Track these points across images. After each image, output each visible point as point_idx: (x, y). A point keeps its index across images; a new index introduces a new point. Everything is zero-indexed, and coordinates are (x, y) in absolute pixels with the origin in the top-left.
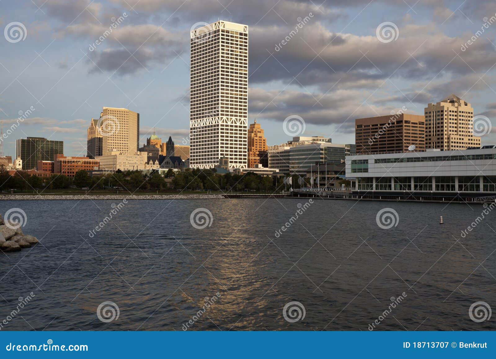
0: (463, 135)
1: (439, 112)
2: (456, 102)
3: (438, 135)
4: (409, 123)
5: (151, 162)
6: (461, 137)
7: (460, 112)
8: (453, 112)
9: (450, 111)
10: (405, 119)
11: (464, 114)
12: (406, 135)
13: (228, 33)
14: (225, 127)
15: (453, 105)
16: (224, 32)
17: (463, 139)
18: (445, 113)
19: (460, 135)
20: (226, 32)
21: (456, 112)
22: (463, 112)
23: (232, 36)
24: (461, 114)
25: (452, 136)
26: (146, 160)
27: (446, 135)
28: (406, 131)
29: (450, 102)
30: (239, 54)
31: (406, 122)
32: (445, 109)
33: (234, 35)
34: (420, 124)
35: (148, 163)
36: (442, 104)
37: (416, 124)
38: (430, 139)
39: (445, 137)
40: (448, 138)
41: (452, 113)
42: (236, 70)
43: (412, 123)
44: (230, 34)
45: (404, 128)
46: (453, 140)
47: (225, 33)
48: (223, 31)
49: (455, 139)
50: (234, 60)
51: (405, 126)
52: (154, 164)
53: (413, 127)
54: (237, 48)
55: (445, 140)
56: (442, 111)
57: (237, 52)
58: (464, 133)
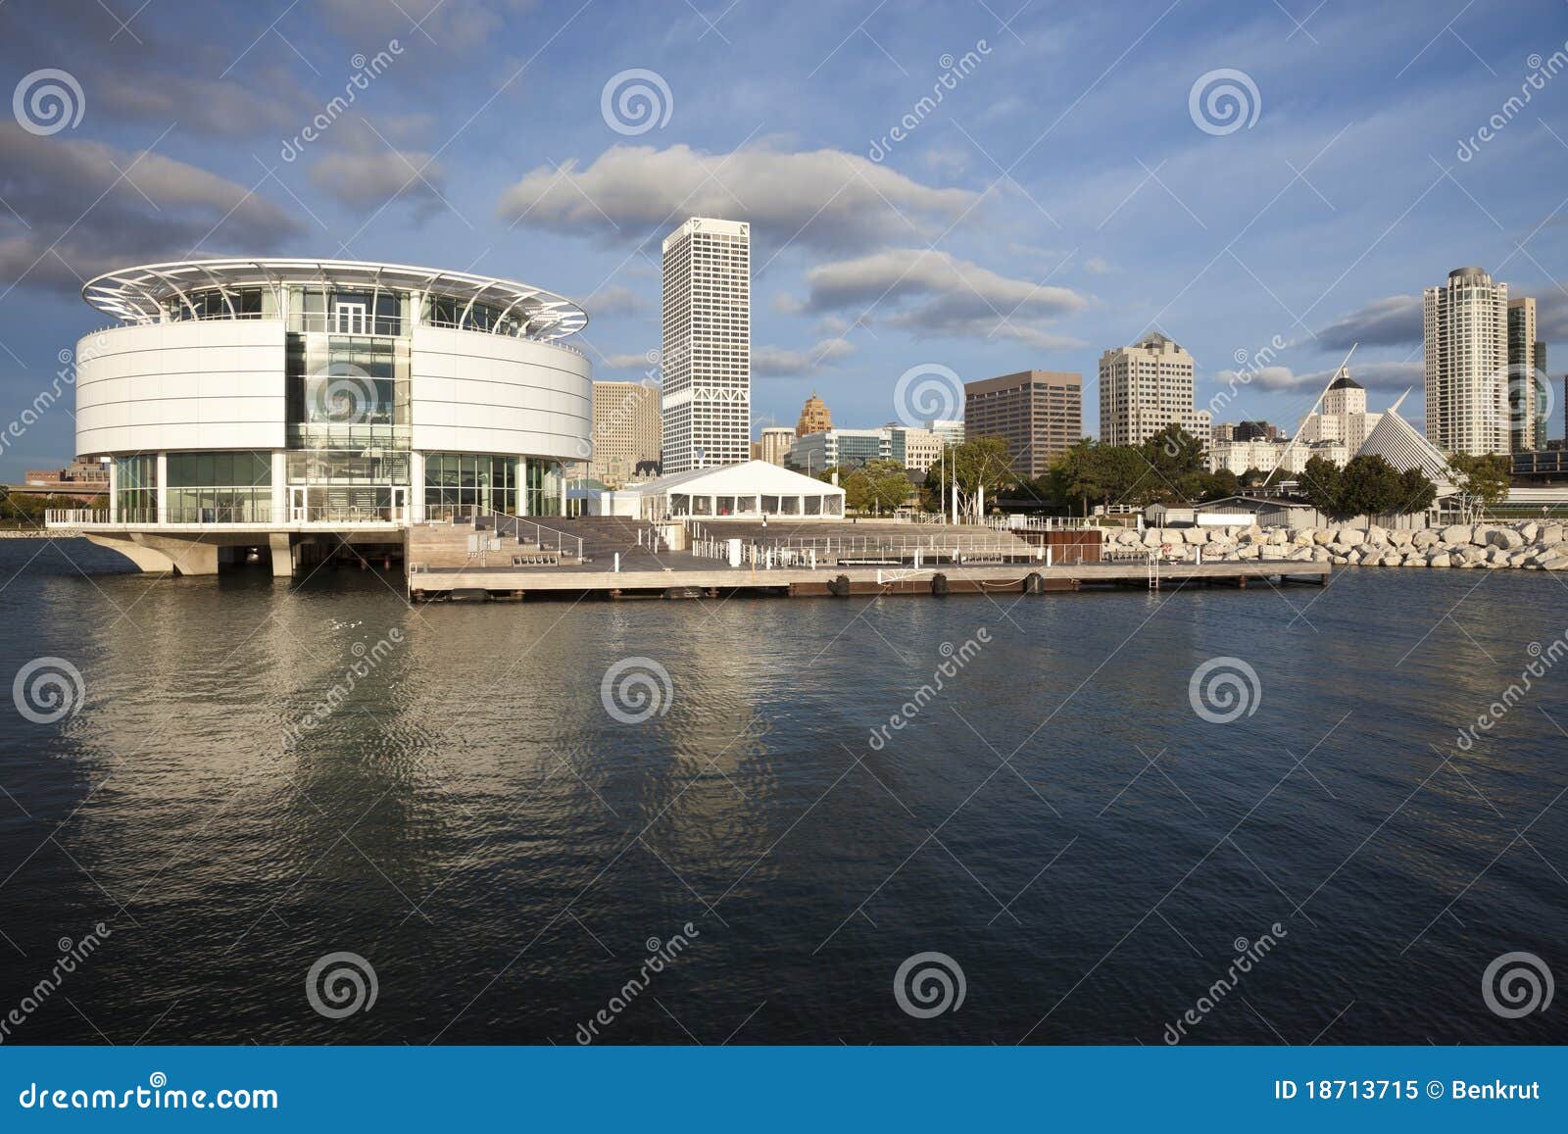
0: (1169, 410)
1: (1120, 365)
2: (1157, 346)
3: (1121, 410)
4: (1046, 388)
5: (643, 472)
6: (1166, 413)
7: (1162, 365)
8: (1147, 365)
9: (1141, 364)
10: (1035, 380)
11: (1171, 370)
12: (1038, 410)
13: (709, 238)
14: (702, 407)
15: (1150, 353)
16: (699, 237)
17: (1169, 417)
18: (1130, 368)
19: (1163, 409)
20: (704, 237)
21: (1154, 365)
22: (1168, 366)
23: (715, 244)
24: (1166, 369)
25: (1142, 412)
26: (634, 469)
27: (1133, 409)
28: (1037, 403)
29: (1146, 348)
30: (730, 274)
31: (1037, 386)
32: (1131, 360)
33: (721, 242)
34: (1069, 389)
35: (637, 474)
36: (1126, 350)
37: (1063, 389)
38: (1108, 419)
39: (1131, 413)
40: (1138, 416)
41: (1144, 368)
42: (724, 302)
43: (1051, 388)
44: (711, 241)
45: (1033, 397)
46: (1148, 420)
47: (702, 240)
48: (697, 236)
49: (1151, 416)
50: (721, 286)
51: (1035, 394)
52: (648, 475)
53: (1052, 395)
54: (727, 264)
55: (1131, 420)
56: (1126, 364)
57: (727, 270)
58: (1171, 406)
